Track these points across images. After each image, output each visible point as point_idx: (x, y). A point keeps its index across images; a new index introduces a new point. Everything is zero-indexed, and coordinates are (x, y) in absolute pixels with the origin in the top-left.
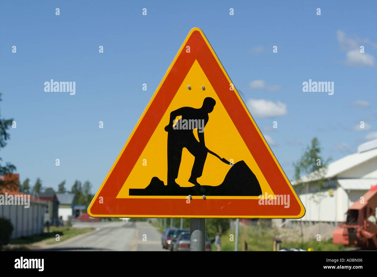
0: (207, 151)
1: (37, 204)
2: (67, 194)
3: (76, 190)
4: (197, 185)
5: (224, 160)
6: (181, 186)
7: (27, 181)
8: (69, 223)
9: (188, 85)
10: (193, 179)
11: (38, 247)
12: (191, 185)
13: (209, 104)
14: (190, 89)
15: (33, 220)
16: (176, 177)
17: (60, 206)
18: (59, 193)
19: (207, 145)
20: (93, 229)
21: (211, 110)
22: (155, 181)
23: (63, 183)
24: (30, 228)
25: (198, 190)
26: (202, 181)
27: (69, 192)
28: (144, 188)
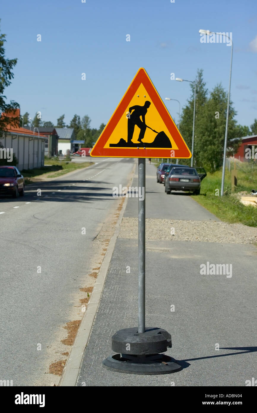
0: (146, 126)
1: (38, 139)
2: (66, 128)
3: (76, 125)
4: (142, 142)
5: (154, 131)
6: (134, 142)
7: (27, 115)
8: (68, 158)
9: (137, 95)
10: (139, 140)
11: (40, 179)
12: (139, 142)
13: (148, 104)
14: (139, 97)
15: (34, 154)
16: (132, 138)
17: (59, 140)
18: (57, 127)
19: (146, 124)
20: (92, 163)
21: (148, 107)
22: (122, 140)
23: (63, 118)
24: (31, 161)
25: (142, 145)
26: (143, 140)
27: (67, 126)
28: (117, 143)
